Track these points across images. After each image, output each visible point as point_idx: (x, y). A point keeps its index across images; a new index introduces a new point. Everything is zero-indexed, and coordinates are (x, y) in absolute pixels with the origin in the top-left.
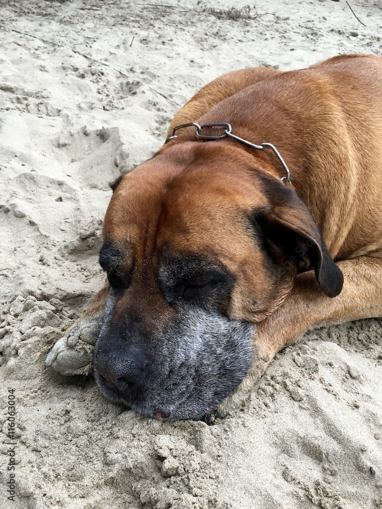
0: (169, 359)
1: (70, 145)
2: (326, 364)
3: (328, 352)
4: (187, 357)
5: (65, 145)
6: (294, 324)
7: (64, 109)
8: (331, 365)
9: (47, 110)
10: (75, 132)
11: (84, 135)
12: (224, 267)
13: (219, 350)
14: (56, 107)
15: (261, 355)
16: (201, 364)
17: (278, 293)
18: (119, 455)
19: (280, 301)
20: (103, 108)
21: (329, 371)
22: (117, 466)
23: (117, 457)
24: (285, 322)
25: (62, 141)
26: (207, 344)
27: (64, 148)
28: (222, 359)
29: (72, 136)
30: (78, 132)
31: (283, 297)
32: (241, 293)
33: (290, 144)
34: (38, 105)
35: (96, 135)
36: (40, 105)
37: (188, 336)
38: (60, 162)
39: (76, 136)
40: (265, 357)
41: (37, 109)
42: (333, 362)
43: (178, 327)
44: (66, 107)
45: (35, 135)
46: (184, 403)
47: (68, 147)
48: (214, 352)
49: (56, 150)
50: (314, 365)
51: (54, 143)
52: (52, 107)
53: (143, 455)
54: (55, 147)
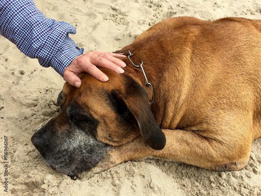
0: (59, 146)
1: (121, 40)
2: (141, 176)
3: (147, 170)
4: (68, 148)
5: (119, 40)
6: (135, 152)
7: (131, 22)
8: (144, 176)
9: (124, 22)
10: (126, 34)
11: (129, 36)
12: (91, 115)
13: (84, 151)
14: (128, 21)
15: (111, 160)
16: (74, 153)
17: (129, 136)
18: (33, 175)
19: (129, 140)
20: (148, 24)
21: (141, 179)
22: (31, 179)
23: (31, 175)
24: (131, 149)
25: (118, 38)
26: (80, 147)
27: (118, 41)
28: (84, 155)
29: (124, 36)
30: (127, 35)
31: (132, 138)
32: (102, 130)
33: (156, 65)
34: (121, 19)
35: (134, 37)
36: (122, 19)
37: (72, 140)
38: (114, 47)
39: (126, 36)
40: (114, 162)
41: (120, 20)
42: (146, 176)
43: (69, 134)
44: (133, 21)
45: (110, 33)
46: (63, 166)
47: (120, 41)
48: (82, 151)
49: (115, 41)
50: (133, 173)
51: (115, 38)
52: (126, 21)
53: (40, 179)
54: (115, 40)
